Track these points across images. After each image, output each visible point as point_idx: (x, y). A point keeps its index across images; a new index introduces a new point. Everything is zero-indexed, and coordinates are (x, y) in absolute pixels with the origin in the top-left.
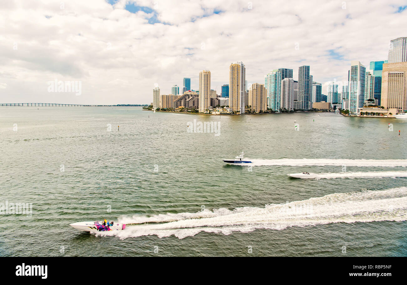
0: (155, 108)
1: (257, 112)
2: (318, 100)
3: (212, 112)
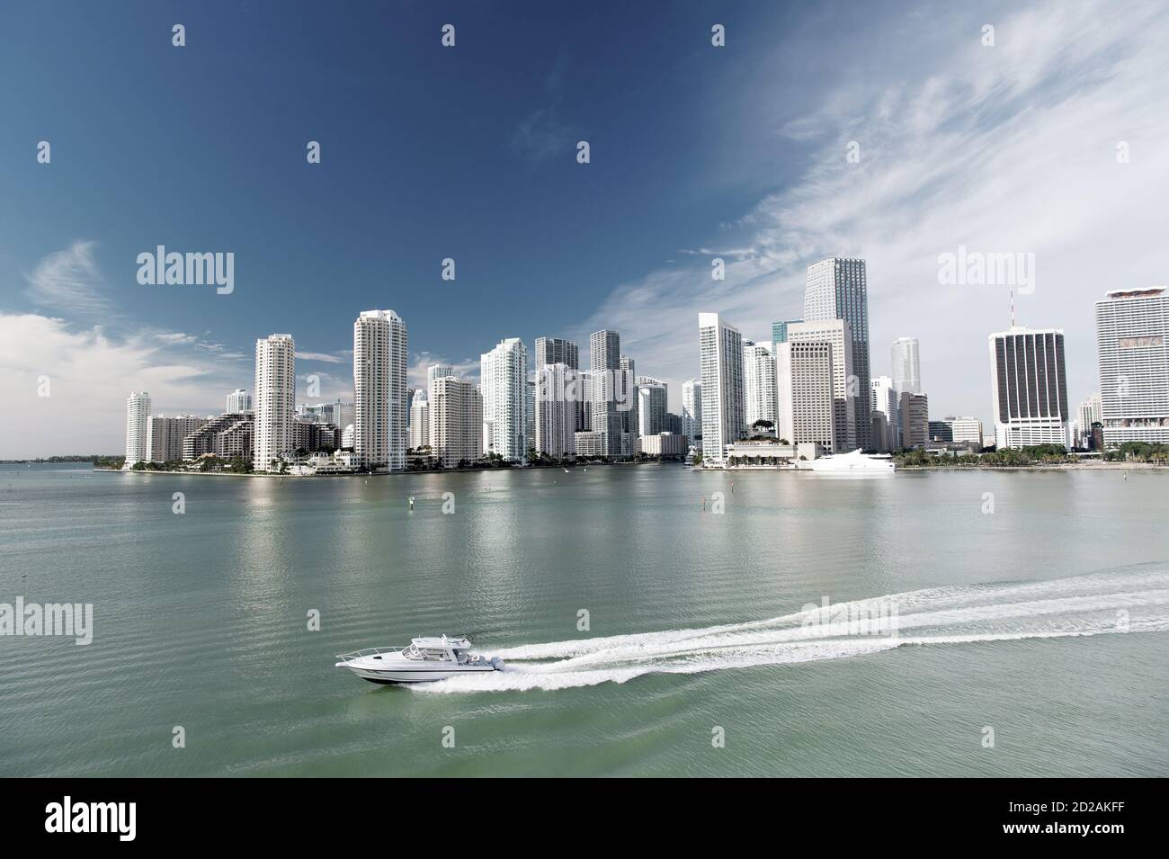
3: (290, 467)
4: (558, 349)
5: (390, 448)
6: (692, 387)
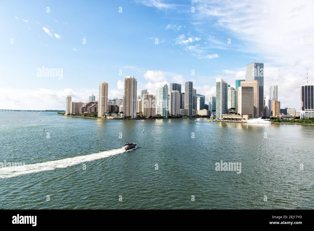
0: (67, 113)
1: (148, 117)
2: (201, 109)
3: (107, 116)
4: (176, 86)
5: (132, 112)
6: (212, 97)
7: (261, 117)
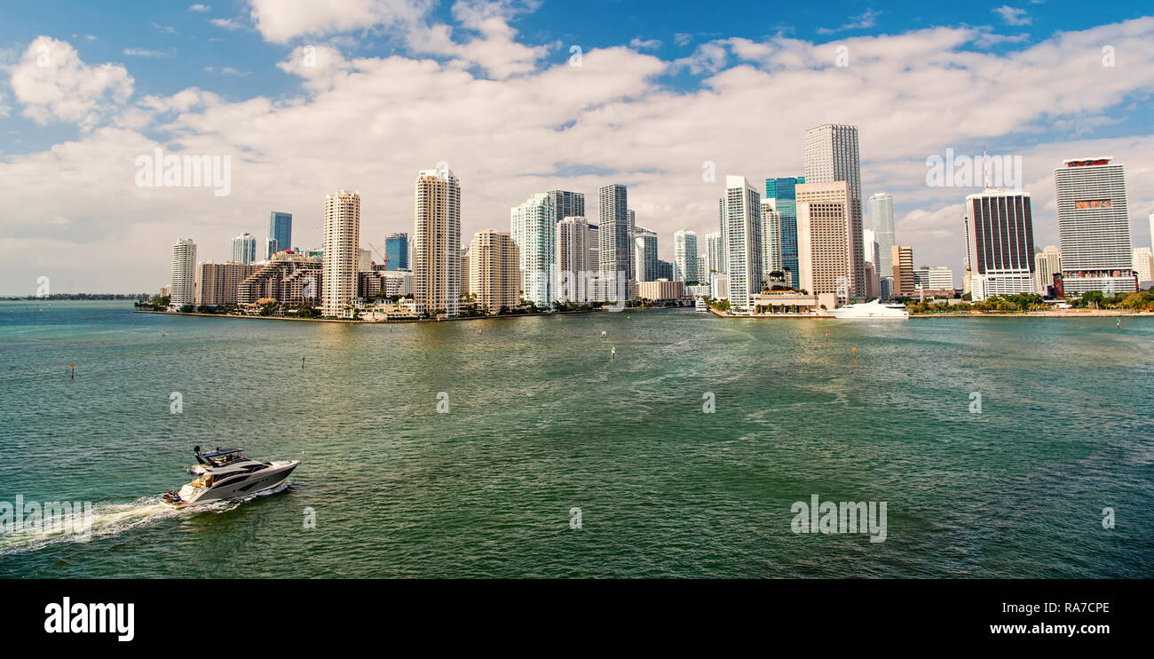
0: (177, 305)
1: (494, 313)
2: (650, 276)
3: (363, 313)
4: (567, 201)
5: (447, 296)
6: (683, 236)
7: (878, 300)
